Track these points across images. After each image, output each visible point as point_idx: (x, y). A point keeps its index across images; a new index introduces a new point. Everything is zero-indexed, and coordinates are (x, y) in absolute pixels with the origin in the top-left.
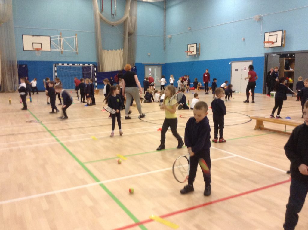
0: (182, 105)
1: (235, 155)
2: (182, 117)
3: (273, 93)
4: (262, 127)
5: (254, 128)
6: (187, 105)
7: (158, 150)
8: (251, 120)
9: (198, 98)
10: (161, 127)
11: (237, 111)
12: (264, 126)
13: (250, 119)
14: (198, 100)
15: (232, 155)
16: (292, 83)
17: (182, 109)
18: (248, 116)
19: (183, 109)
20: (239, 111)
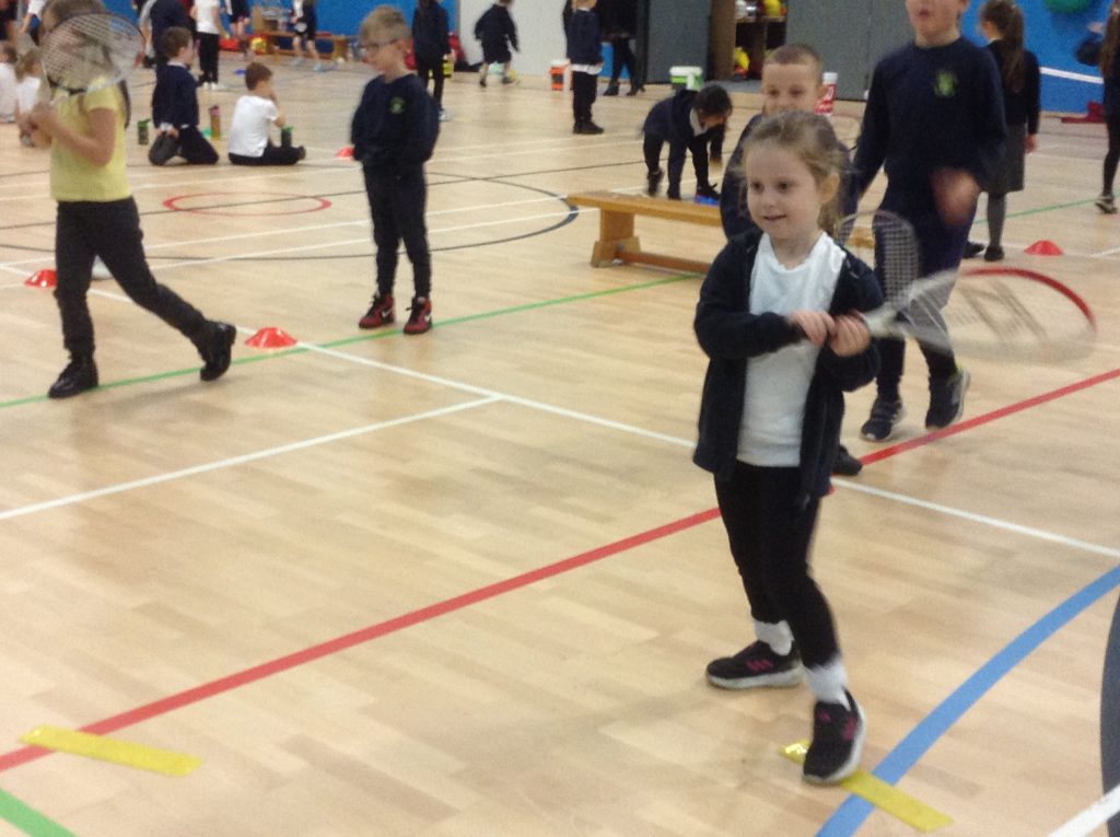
0: (171, 136)
1: (497, 396)
2: (177, 210)
3: (685, 77)
4: (628, 247)
5: (588, 253)
6: (208, 138)
7: (56, 393)
8: (572, 217)
9: (272, 97)
10: (49, 261)
11: (499, 172)
12: (636, 241)
13: (566, 213)
14: (269, 103)
15: (479, 396)
16: (781, 19)
17: (177, 159)
18: (553, 195)
19: (182, 165)
20: (505, 172)
